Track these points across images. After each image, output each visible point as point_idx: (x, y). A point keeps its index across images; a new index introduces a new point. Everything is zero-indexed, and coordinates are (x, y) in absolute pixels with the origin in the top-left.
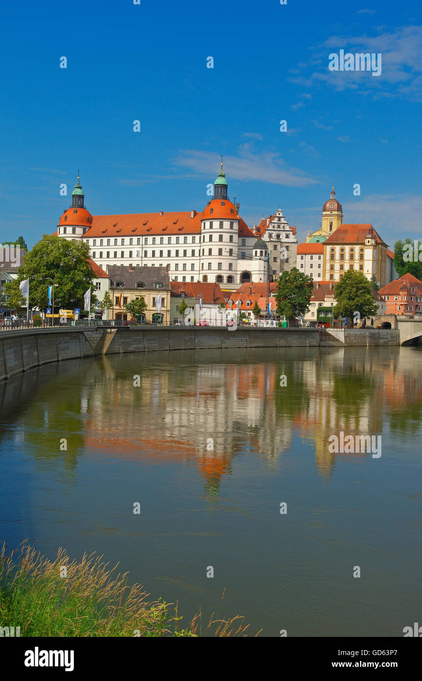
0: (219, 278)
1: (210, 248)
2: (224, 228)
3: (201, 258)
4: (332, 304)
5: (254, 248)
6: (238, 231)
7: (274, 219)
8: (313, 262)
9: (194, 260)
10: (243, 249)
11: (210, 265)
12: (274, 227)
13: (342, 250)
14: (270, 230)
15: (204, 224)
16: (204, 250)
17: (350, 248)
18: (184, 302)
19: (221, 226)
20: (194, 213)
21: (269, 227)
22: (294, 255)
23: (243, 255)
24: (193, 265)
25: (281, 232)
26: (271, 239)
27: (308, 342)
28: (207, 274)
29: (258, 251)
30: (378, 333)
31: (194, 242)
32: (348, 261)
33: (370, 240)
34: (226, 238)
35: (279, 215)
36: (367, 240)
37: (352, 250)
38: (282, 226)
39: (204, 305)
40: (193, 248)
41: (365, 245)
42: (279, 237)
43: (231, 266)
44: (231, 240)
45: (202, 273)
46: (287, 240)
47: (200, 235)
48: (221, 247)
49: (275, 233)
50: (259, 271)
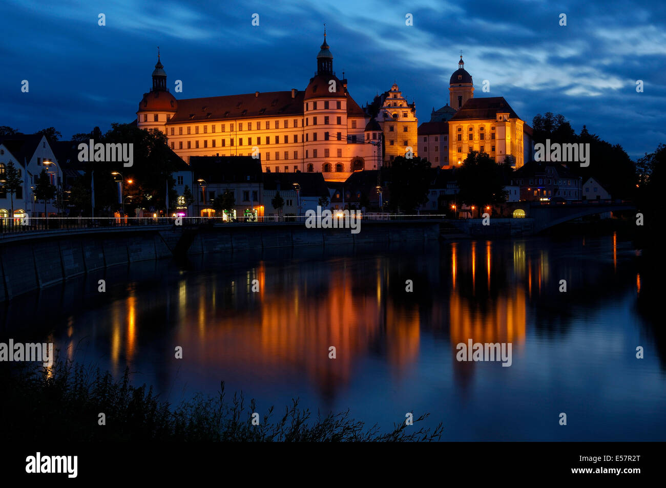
0: (327, 166)
1: (314, 132)
2: (330, 108)
3: (305, 144)
4: (455, 191)
5: (365, 131)
6: (346, 111)
7: (389, 95)
8: (438, 144)
9: (297, 146)
10: (353, 132)
11: (315, 152)
12: (389, 105)
13: (471, 129)
14: (385, 108)
15: (307, 104)
16: (309, 135)
17: (479, 125)
18: (278, 195)
19: (327, 106)
20: (295, 92)
21: (383, 104)
22: (414, 137)
23: (352, 139)
24: (296, 153)
25: (397, 110)
26: (386, 119)
27: (426, 235)
28: (313, 163)
29: (371, 133)
30: (509, 223)
31: (295, 126)
32: (478, 142)
33: (502, 116)
34: (333, 119)
35: (395, 90)
36: (499, 115)
37: (482, 129)
38: (399, 103)
39: (302, 198)
40: (296, 133)
41: (497, 122)
42: (396, 116)
43: (339, 152)
44: (339, 122)
45: (307, 162)
46: (405, 119)
47: (303, 118)
48: (327, 131)
49: (391, 112)
50: (372, 157)
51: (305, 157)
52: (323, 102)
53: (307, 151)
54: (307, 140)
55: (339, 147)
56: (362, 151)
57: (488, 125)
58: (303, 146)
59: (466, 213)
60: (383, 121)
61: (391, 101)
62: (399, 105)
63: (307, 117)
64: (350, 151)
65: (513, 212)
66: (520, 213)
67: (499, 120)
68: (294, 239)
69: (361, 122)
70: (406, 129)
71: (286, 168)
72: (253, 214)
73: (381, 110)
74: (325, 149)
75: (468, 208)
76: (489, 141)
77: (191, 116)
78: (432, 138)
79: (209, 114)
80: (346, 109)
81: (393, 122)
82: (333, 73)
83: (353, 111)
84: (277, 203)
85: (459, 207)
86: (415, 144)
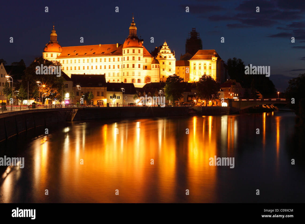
0: (133, 80)
1: (128, 64)
2: (135, 53)
5: (152, 64)
6: (143, 54)
7: (162, 47)
8: (184, 71)
9: (119, 70)
10: (146, 64)
11: (128, 73)
12: (162, 52)
13: (200, 64)
15: (124, 51)
16: (125, 65)
17: (204, 63)
20: (118, 45)
21: (159, 52)
22: (173, 67)
23: (146, 68)
24: (118, 73)
25: (166, 54)
29: (154, 65)
30: (220, 109)
31: (119, 61)
32: (203, 70)
35: (165, 45)
36: (213, 58)
38: (167, 51)
40: (118, 64)
41: (212, 61)
42: (165, 57)
44: (139, 60)
45: (124, 78)
46: (170, 59)
47: (122, 57)
48: (133, 63)
49: (163, 55)
50: (155, 76)
51: (123, 75)
52: (132, 50)
53: (124, 73)
54: (124, 67)
55: (139, 71)
56: (150, 73)
57: (208, 63)
58: (122, 70)
60: (160, 59)
61: (163, 50)
62: (167, 52)
63: (124, 56)
64: (145, 73)
65: (221, 104)
66: (225, 104)
67: (213, 60)
69: (150, 60)
70: (170, 64)
71: (114, 80)
73: (159, 54)
74: (133, 72)
76: (208, 70)
77: (69, 55)
78: (181, 68)
79: (77, 54)
80: (143, 53)
81: (164, 60)
82: (137, 36)
83: (146, 54)
85: (197, 101)
86: (174, 70)
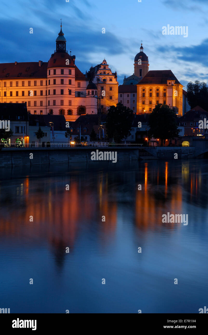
0: (62, 111)
1: (54, 89)
2: (64, 74)
3: (48, 96)
5: (87, 89)
6: (74, 76)
7: (101, 67)
8: (129, 99)
9: (43, 98)
10: (79, 90)
11: (54, 101)
12: (101, 73)
13: (151, 90)
14: (98, 75)
15: (49, 71)
16: (50, 91)
17: (156, 88)
18: (40, 129)
19: (62, 72)
20: (41, 63)
21: (97, 73)
22: (116, 94)
23: (79, 95)
24: (41, 102)
25: (106, 76)
26: (99, 82)
27: (130, 157)
28: (52, 109)
29: (91, 91)
30: (181, 150)
31: (41, 85)
32: (155, 98)
33: (170, 82)
34: (66, 81)
35: (104, 64)
36: (168, 82)
37: (158, 90)
39: (55, 132)
40: (41, 89)
41: (167, 85)
42: (105, 80)
43: (70, 102)
44: (70, 83)
45: (49, 108)
46: (111, 82)
47: (46, 80)
48: (62, 88)
49: (102, 78)
50: (91, 106)
51: (48, 105)
52: (60, 70)
53: (49, 101)
54: (49, 94)
55: (70, 99)
56: (85, 102)
57: (161, 88)
58: (47, 98)
59: (153, 143)
60: (97, 83)
61: (102, 71)
62: (107, 73)
63: (49, 79)
64: (77, 102)
65: (182, 143)
66: (186, 144)
67: (169, 85)
68: (50, 158)
69: (84, 84)
70: (111, 89)
71: (35, 111)
72: (22, 142)
73: (96, 76)
74: (61, 100)
75: (155, 140)
76: (162, 98)
78: (125, 95)
80: (74, 75)
81: (103, 84)
82: (66, 51)
83: (79, 76)
84: (40, 135)
85: (149, 139)
86: (116, 98)
